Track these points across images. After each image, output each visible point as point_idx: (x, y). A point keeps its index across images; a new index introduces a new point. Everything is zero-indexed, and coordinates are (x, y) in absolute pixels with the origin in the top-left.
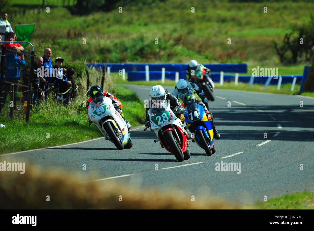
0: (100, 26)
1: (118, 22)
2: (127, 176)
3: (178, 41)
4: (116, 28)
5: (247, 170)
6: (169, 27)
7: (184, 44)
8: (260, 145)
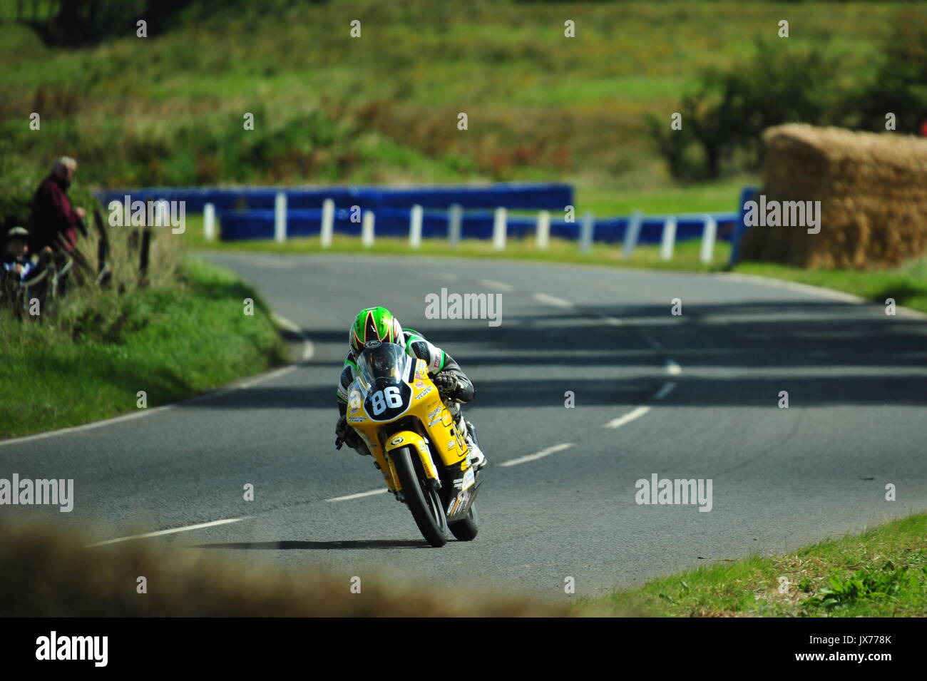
0: (132, 76)
1: (185, 64)
2: (228, 524)
3: (368, 119)
4: (182, 84)
5: (580, 498)
6: (341, 77)
7: (386, 130)
8: (617, 423)
